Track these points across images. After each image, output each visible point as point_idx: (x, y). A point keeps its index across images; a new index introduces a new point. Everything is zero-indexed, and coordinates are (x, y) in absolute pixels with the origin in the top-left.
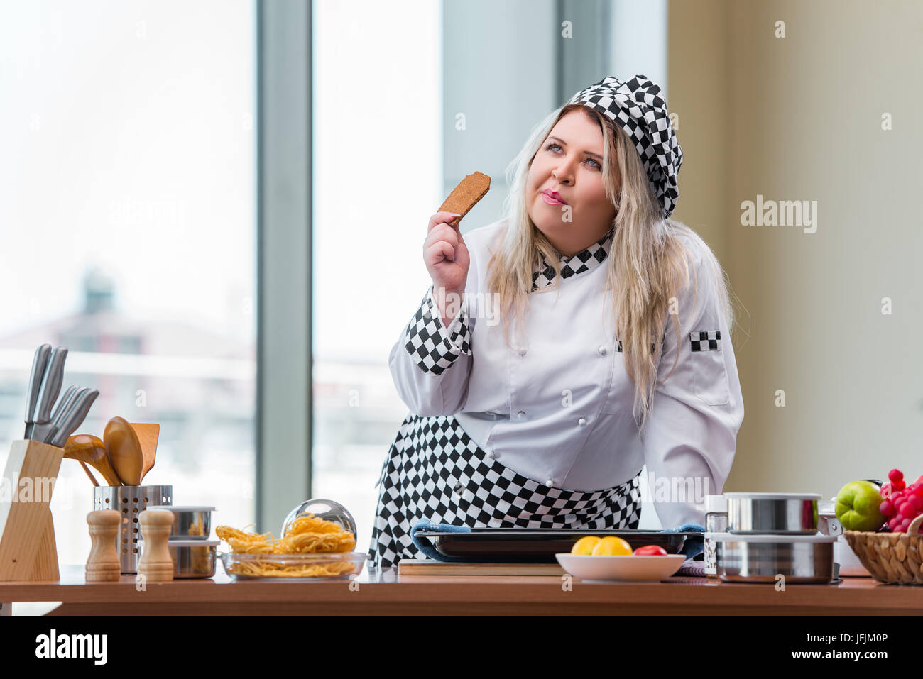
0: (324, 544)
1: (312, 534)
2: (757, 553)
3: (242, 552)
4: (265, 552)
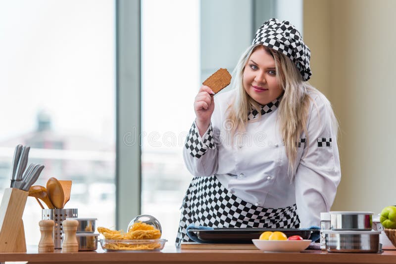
0: (147, 235)
1: (141, 230)
2: (344, 239)
3: (109, 239)
4: (120, 239)
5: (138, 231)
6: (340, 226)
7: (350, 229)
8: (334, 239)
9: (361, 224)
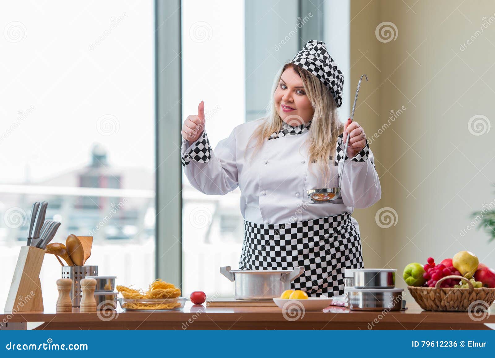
0: (166, 294)
1: (161, 289)
2: (367, 297)
3: (128, 298)
4: (138, 298)
5: (157, 290)
6: (362, 284)
7: (373, 287)
8: (357, 297)
9: (384, 282)
